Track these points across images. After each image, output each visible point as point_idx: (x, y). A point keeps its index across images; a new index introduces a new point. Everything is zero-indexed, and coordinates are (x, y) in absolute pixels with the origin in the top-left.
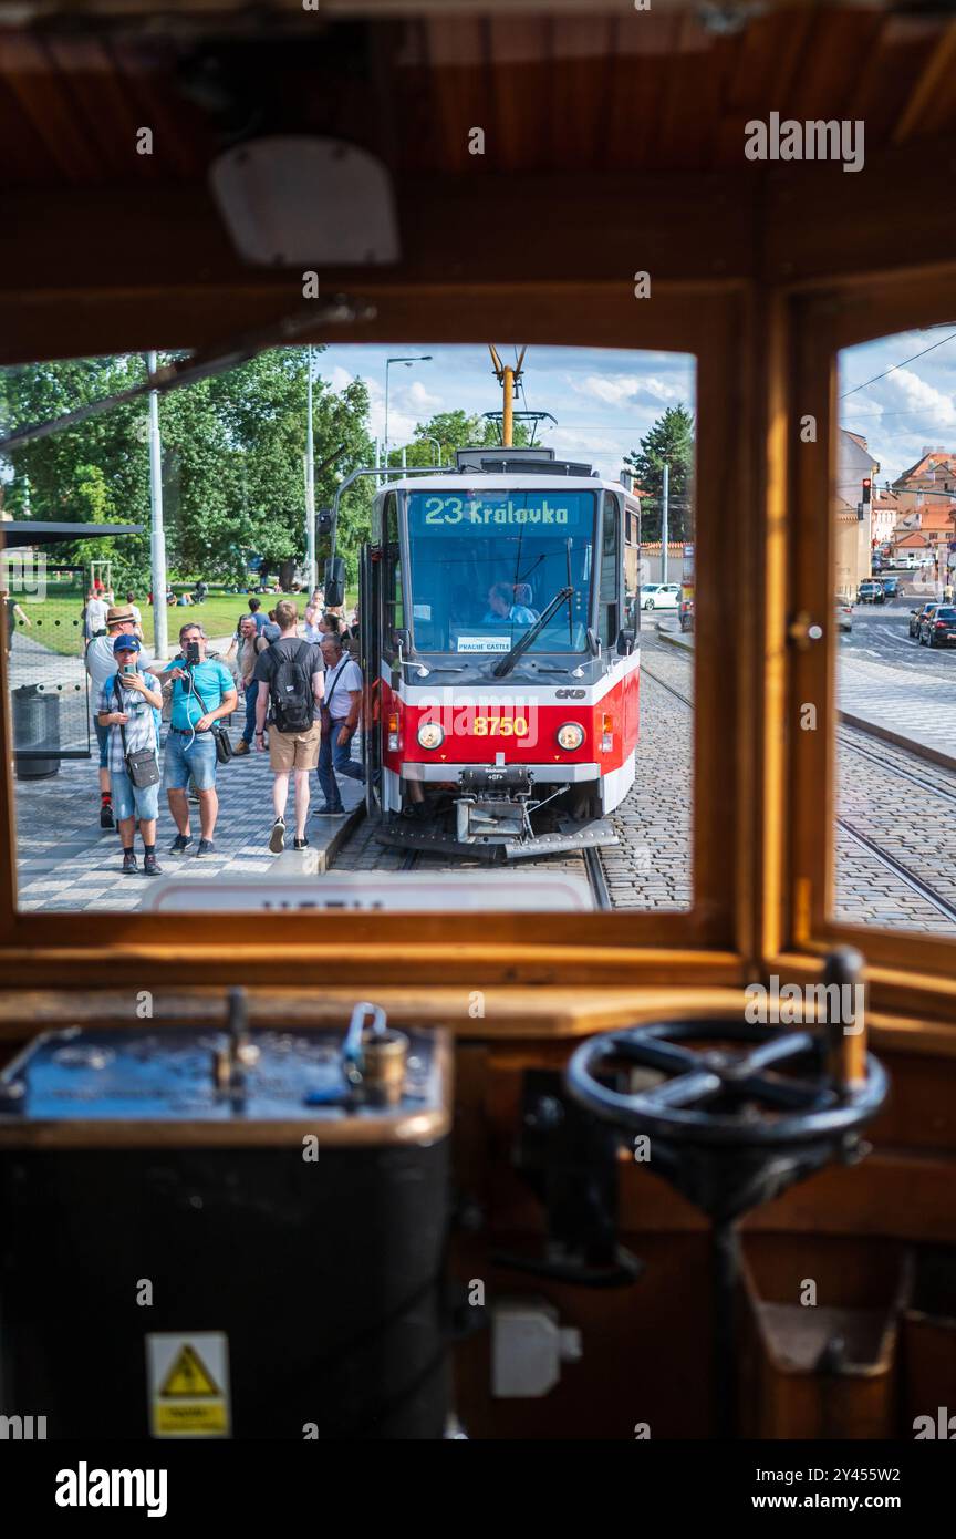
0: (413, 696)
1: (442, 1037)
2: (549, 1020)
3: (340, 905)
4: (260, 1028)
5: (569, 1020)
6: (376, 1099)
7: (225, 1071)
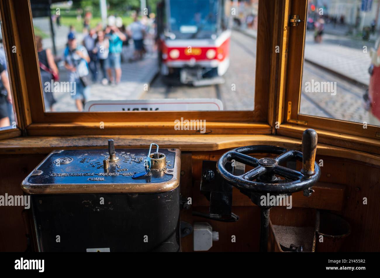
0: (170, 44)
1: (177, 151)
2: (211, 146)
3: (146, 109)
4: (120, 149)
5: (217, 145)
6: (156, 175)
7: (108, 166)
